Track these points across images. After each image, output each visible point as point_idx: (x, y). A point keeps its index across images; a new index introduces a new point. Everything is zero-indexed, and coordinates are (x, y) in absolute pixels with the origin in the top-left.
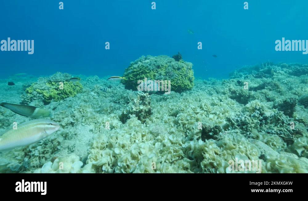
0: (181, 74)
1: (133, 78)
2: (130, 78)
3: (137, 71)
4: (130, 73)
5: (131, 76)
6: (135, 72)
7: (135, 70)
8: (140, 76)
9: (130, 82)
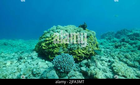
0: (90, 42)
1: (46, 47)
2: (43, 47)
3: (49, 40)
4: (42, 42)
5: (44, 45)
6: (47, 41)
7: (47, 39)
8: (52, 45)
9: (43, 51)
